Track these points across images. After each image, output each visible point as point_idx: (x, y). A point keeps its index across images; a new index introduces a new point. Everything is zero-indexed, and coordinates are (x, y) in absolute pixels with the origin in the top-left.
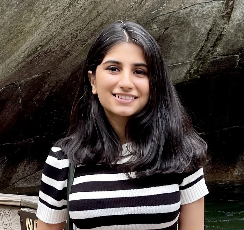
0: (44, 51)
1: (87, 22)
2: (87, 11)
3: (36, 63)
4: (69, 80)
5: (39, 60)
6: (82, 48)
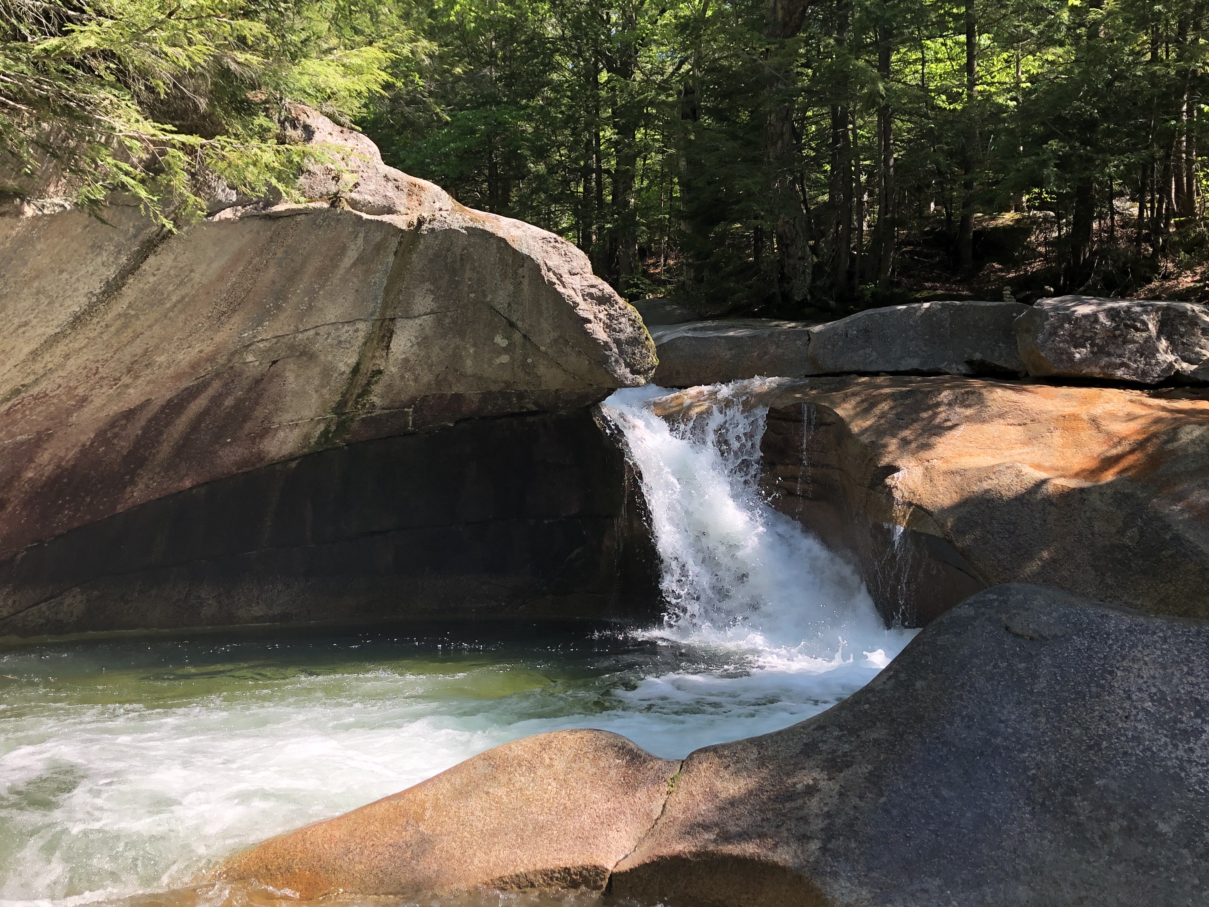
0: (32, 395)
1: (115, 348)
2: (113, 329)
3: (19, 416)
4: (91, 445)
5: (25, 411)
6: (111, 391)
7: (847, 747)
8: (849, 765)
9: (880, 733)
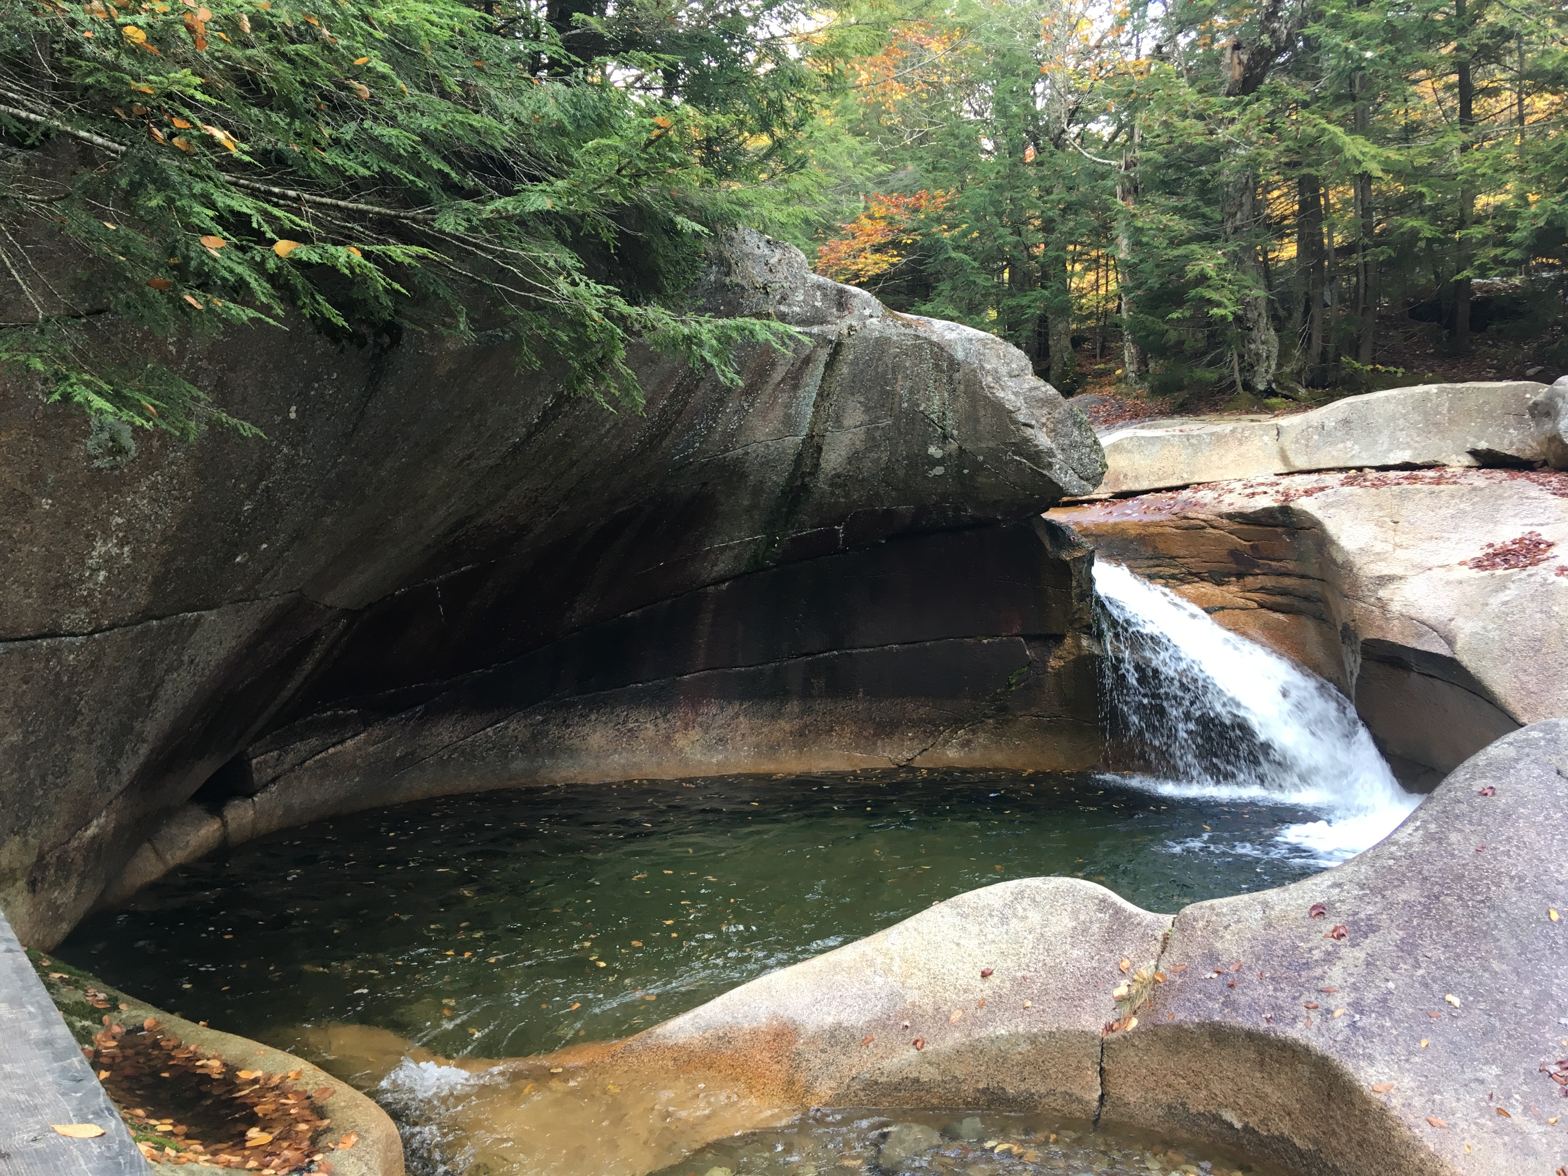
0: (475, 527)
4: (530, 573)
5: (469, 541)
7: (1370, 910)
8: (1373, 929)
9: (1410, 893)
